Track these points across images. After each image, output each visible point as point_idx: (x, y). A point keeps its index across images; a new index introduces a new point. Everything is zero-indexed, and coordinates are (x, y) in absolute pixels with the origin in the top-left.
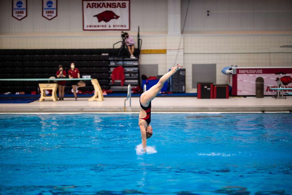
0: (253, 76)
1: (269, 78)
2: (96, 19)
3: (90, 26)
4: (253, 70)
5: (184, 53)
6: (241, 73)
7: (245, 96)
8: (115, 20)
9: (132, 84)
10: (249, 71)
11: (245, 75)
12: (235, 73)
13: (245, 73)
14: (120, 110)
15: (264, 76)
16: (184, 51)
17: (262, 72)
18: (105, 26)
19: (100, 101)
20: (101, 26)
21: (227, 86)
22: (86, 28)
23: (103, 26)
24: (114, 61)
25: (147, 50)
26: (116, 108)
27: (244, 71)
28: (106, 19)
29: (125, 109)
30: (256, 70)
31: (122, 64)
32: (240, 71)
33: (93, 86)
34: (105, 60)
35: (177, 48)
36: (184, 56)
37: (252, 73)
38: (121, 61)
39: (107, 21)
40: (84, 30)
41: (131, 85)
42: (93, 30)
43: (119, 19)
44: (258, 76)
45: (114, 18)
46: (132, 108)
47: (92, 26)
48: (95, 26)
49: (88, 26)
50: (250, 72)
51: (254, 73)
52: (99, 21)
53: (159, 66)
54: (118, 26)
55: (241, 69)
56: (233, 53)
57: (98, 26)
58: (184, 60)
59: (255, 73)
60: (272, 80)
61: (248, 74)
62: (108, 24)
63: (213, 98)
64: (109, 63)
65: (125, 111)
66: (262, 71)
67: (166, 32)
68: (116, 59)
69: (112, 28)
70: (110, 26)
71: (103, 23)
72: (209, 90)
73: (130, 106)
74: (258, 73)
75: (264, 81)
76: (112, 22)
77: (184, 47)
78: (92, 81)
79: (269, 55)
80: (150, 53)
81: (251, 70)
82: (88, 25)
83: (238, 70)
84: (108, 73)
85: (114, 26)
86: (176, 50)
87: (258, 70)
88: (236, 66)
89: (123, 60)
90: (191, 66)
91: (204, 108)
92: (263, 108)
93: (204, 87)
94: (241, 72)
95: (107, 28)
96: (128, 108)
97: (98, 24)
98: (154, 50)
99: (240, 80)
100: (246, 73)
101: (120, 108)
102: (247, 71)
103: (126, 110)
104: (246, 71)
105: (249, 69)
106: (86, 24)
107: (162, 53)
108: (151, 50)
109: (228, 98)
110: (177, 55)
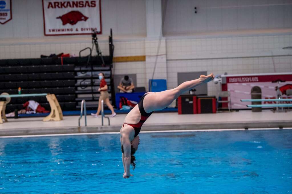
0: (247, 85)
1: (268, 87)
2: (60, 21)
3: (53, 30)
4: (247, 78)
5: (167, 60)
6: (231, 82)
7: (237, 110)
8: (83, 22)
9: (86, 99)
10: (241, 80)
11: (237, 84)
12: (225, 82)
13: (236, 82)
14: (73, 131)
15: (261, 85)
16: (167, 57)
17: (257, 80)
18: (72, 30)
19: (57, 121)
20: (67, 30)
21: (213, 98)
22: (47, 33)
23: (68, 30)
24: (81, 71)
25: (122, 58)
26: (68, 128)
27: (235, 79)
28: (71, 21)
29: (79, 129)
30: (250, 78)
31: (91, 75)
32: (230, 79)
33: (48, 102)
34: (70, 71)
35: (156, 54)
36: (167, 62)
37: (245, 82)
38: (90, 71)
39: (73, 23)
40: (45, 35)
41: (86, 101)
42: (57, 35)
43: (88, 20)
44: (253, 85)
45: (81, 20)
46: (87, 128)
47: (55, 31)
48: (59, 30)
49: (50, 31)
50: (243, 80)
51: (247, 82)
52: (64, 24)
53: (138, 77)
54: (87, 30)
55: (232, 77)
56: (227, 58)
57: (63, 30)
58: (167, 67)
59: (250, 82)
60: (271, 90)
61: (241, 83)
62: (75, 27)
63: (197, 113)
64: (76, 75)
65: (79, 132)
66: (259, 79)
67: (145, 35)
68: (83, 68)
69: (80, 32)
70: (77, 30)
71: (68, 26)
72: (191, 104)
73: (86, 125)
74: (252, 82)
75: (262, 91)
76: (80, 25)
77: (167, 52)
78: (47, 97)
79: (273, 59)
80: (126, 61)
81: (245, 78)
82: (50, 28)
83: (228, 79)
84: (74, 86)
85: (82, 29)
86: (154, 56)
87: (252, 78)
88: (226, 74)
89: (92, 70)
90: (176, 75)
91: (174, 126)
92: (247, 124)
93: (185, 100)
94: (232, 80)
95: (74, 32)
96: (83, 128)
97: (63, 27)
98: (131, 57)
99: (231, 91)
100: (238, 82)
101: (73, 129)
102: (240, 80)
103: (81, 130)
104: (238, 79)
105: (241, 77)
106: (48, 27)
107: (141, 61)
108: (128, 57)
109: (215, 113)
110: (156, 63)
